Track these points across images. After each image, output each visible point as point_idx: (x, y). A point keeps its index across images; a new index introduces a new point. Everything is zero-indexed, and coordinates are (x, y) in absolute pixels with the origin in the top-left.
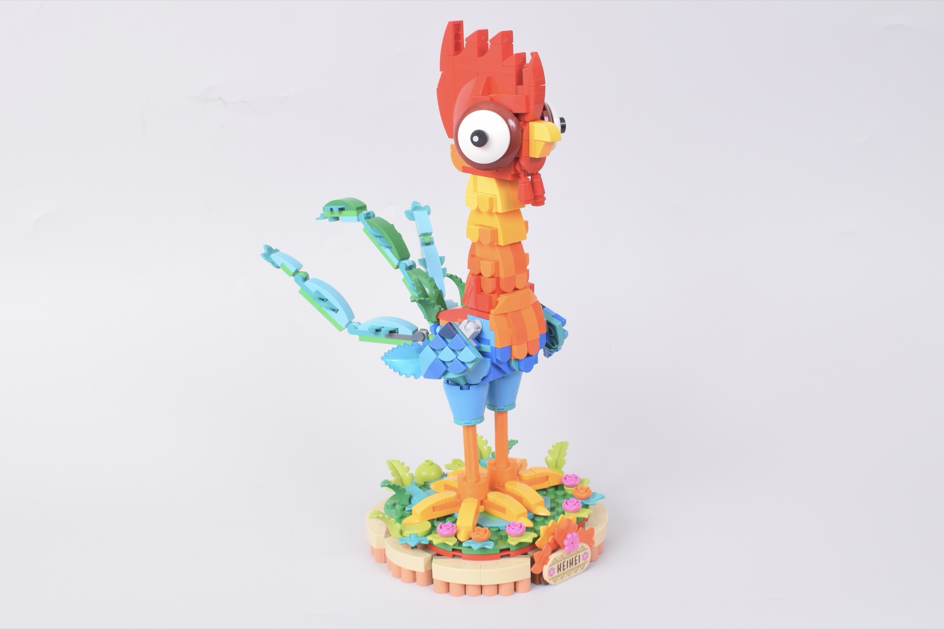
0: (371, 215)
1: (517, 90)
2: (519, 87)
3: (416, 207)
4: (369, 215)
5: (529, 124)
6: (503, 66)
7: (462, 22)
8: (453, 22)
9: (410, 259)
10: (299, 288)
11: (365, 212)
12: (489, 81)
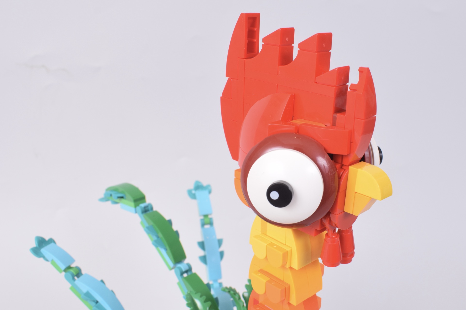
0: (149, 208)
1: (334, 119)
2: (338, 116)
3: (199, 187)
4: (147, 209)
5: (348, 169)
6: (316, 83)
7: (258, 15)
8: (247, 15)
9: (186, 261)
10: (69, 285)
11: (143, 205)
12: (293, 101)
